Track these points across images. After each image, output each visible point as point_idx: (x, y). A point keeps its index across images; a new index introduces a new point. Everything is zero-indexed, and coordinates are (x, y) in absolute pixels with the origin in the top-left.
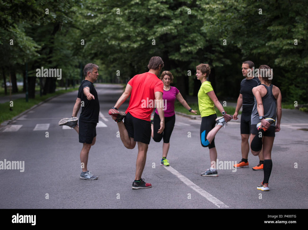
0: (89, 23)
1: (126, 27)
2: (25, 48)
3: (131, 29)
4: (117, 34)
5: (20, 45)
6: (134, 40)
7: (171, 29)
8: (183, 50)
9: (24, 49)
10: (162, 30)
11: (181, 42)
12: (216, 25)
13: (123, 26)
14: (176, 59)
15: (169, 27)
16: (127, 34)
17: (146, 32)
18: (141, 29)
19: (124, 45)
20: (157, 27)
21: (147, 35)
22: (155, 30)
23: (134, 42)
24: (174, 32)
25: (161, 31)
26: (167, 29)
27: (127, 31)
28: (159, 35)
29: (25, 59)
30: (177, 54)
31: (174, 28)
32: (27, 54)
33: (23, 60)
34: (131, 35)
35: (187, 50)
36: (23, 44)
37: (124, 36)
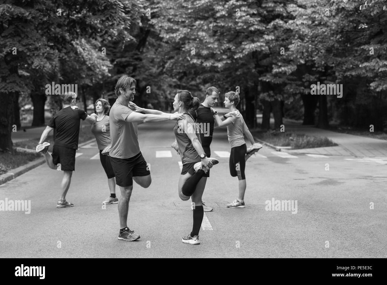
0: (169, 37)
1: (209, 43)
2: (94, 66)
3: (216, 46)
4: (201, 51)
5: (87, 63)
6: (219, 59)
7: (261, 46)
8: (275, 70)
9: (92, 68)
10: (251, 47)
11: (274, 61)
12: (306, 43)
13: (206, 42)
14: (267, 80)
15: (259, 44)
16: (211, 51)
17: (234, 49)
18: (228, 45)
19: (208, 64)
20: (246, 43)
21: (235, 53)
22: (243, 46)
23: (219, 61)
24: (266, 50)
25: (249, 48)
26: (256, 46)
27: (211, 47)
28: (247, 53)
29: (94, 79)
30: (268, 76)
31: (264, 44)
32: (96, 73)
33: (92, 80)
34: (215, 52)
35: (280, 70)
36: (91, 62)
37: (208, 54)
